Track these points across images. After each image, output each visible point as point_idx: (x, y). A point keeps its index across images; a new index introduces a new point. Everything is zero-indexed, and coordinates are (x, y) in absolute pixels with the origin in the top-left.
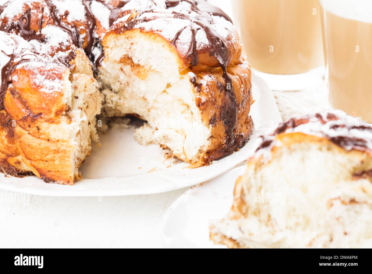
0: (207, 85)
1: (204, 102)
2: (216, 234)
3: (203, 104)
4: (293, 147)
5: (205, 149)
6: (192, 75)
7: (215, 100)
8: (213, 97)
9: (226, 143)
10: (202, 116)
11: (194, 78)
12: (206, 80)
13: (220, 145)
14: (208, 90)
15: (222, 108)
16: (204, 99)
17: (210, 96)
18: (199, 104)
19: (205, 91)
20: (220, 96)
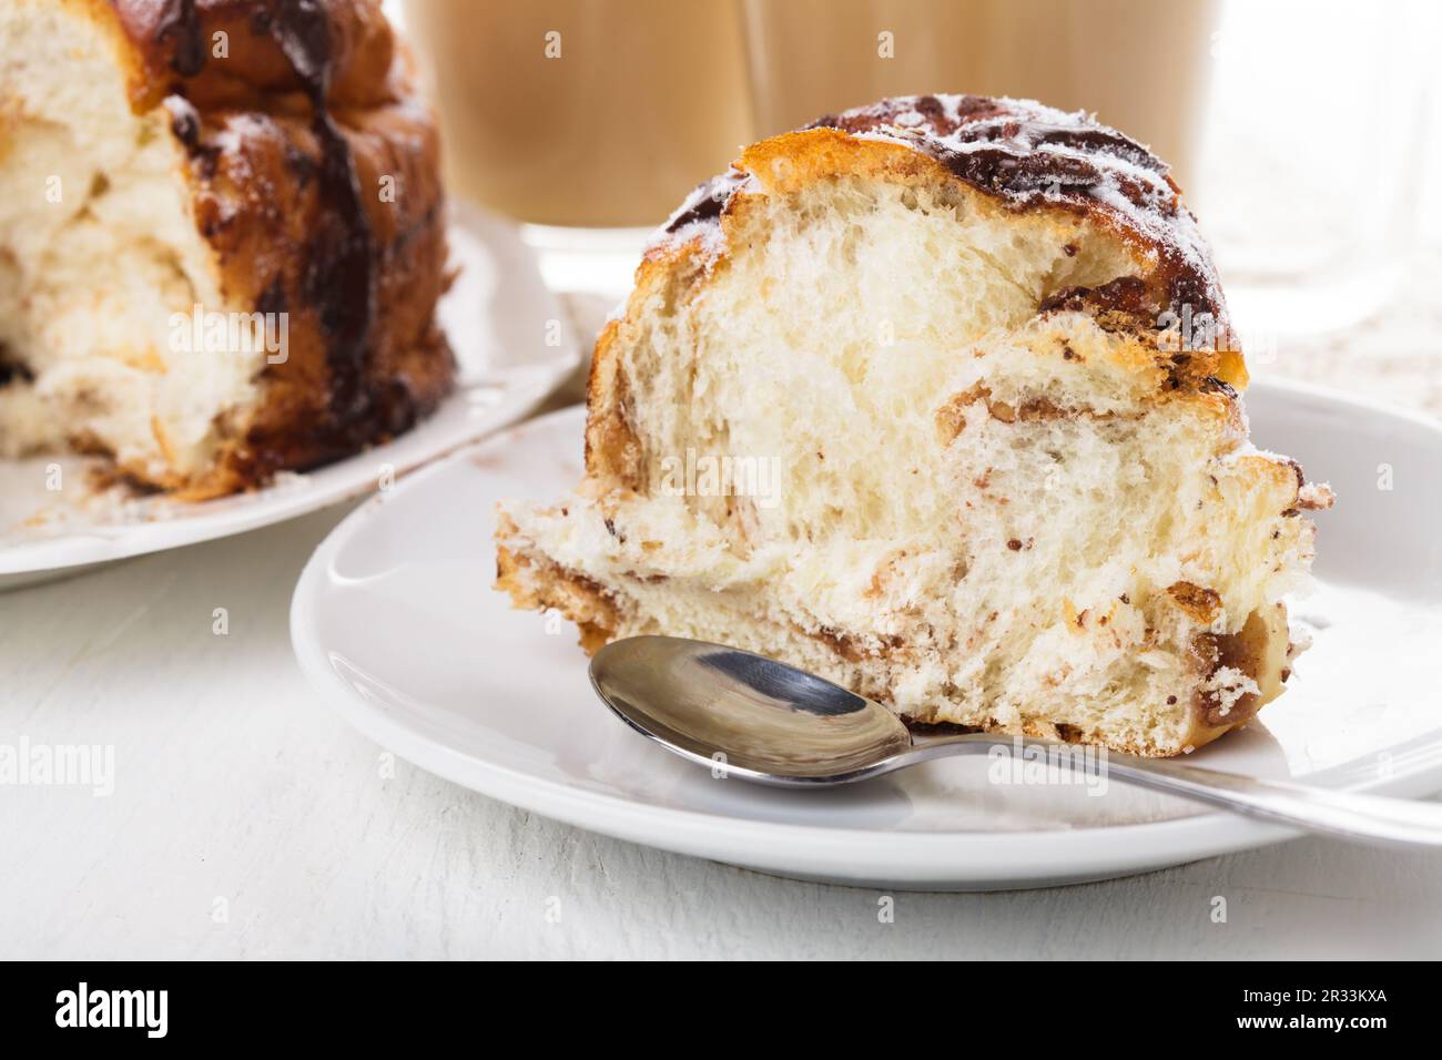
0: (244, 150)
1: (232, 219)
2: (523, 559)
3: (227, 226)
4: (808, 200)
5: (242, 422)
6: (177, 106)
7: (280, 216)
8: (266, 203)
9: (333, 407)
10: (224, 276)
11: (189, 119)
12: (238, 133)
13: (307, 413)
14: (246, 172)
15: (310, 251)
16: (229, 206)
17: (254, 196)
18: (210, 224)
19: (232, 174)
20: (297, 202)
